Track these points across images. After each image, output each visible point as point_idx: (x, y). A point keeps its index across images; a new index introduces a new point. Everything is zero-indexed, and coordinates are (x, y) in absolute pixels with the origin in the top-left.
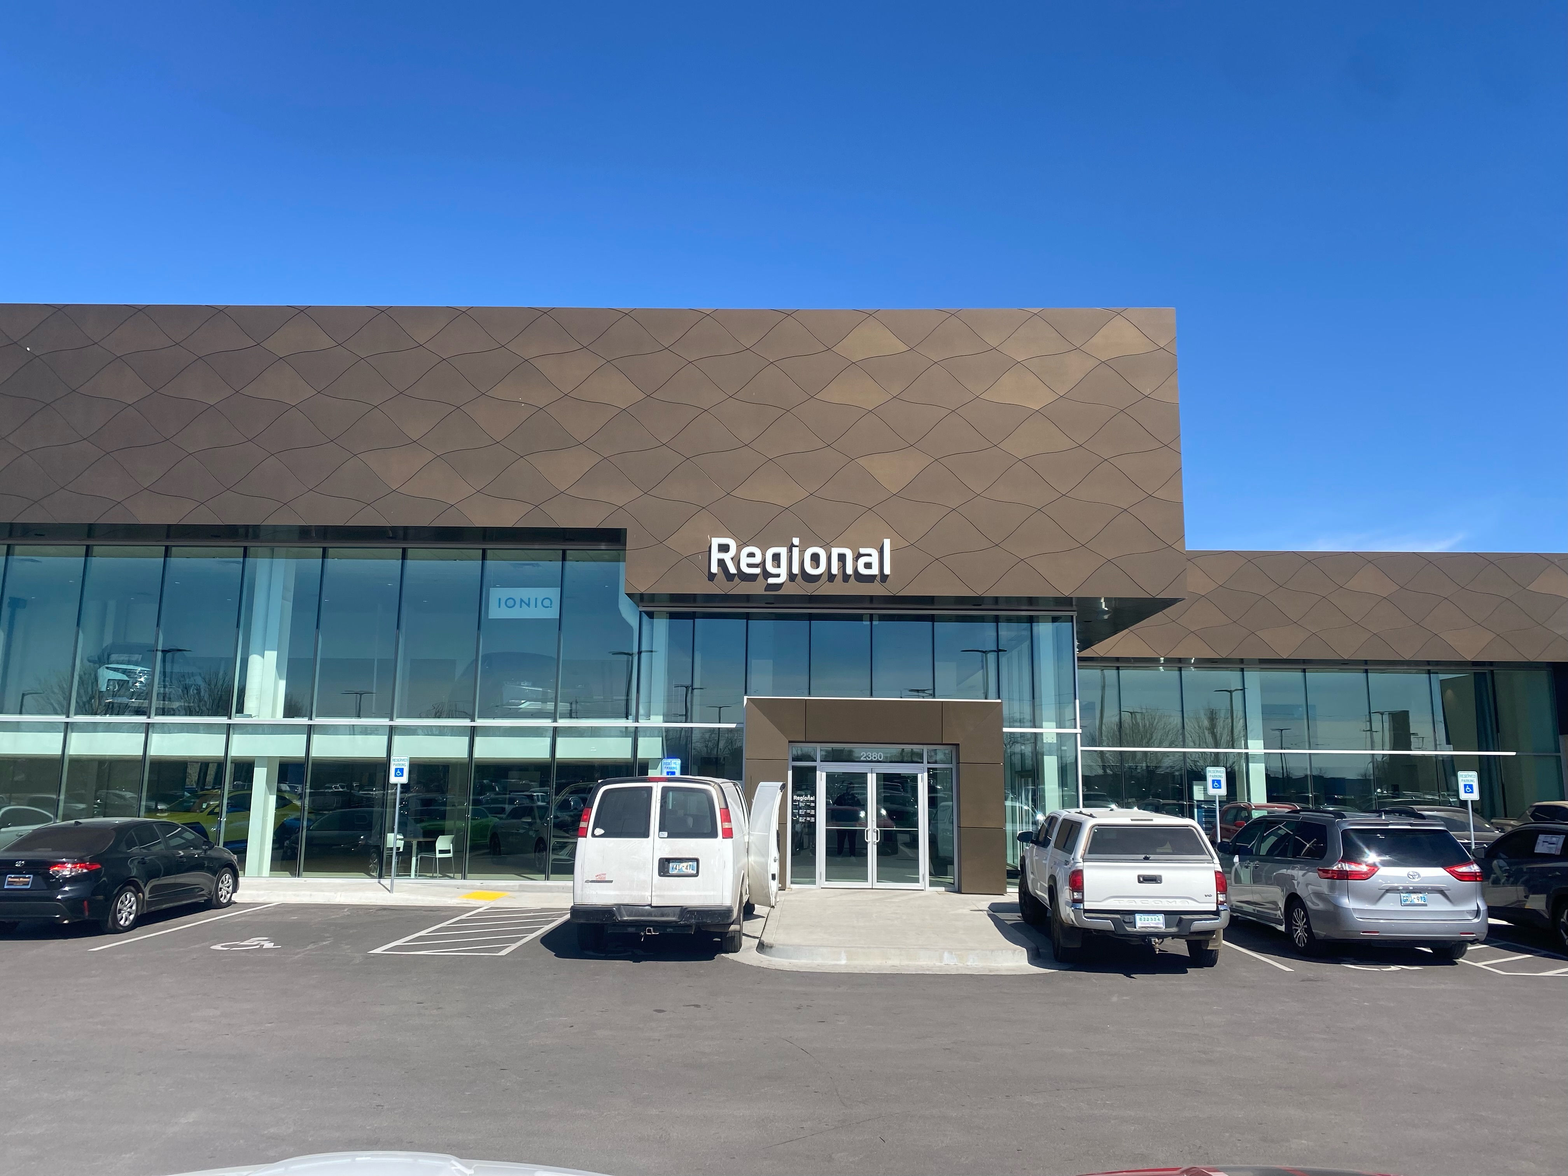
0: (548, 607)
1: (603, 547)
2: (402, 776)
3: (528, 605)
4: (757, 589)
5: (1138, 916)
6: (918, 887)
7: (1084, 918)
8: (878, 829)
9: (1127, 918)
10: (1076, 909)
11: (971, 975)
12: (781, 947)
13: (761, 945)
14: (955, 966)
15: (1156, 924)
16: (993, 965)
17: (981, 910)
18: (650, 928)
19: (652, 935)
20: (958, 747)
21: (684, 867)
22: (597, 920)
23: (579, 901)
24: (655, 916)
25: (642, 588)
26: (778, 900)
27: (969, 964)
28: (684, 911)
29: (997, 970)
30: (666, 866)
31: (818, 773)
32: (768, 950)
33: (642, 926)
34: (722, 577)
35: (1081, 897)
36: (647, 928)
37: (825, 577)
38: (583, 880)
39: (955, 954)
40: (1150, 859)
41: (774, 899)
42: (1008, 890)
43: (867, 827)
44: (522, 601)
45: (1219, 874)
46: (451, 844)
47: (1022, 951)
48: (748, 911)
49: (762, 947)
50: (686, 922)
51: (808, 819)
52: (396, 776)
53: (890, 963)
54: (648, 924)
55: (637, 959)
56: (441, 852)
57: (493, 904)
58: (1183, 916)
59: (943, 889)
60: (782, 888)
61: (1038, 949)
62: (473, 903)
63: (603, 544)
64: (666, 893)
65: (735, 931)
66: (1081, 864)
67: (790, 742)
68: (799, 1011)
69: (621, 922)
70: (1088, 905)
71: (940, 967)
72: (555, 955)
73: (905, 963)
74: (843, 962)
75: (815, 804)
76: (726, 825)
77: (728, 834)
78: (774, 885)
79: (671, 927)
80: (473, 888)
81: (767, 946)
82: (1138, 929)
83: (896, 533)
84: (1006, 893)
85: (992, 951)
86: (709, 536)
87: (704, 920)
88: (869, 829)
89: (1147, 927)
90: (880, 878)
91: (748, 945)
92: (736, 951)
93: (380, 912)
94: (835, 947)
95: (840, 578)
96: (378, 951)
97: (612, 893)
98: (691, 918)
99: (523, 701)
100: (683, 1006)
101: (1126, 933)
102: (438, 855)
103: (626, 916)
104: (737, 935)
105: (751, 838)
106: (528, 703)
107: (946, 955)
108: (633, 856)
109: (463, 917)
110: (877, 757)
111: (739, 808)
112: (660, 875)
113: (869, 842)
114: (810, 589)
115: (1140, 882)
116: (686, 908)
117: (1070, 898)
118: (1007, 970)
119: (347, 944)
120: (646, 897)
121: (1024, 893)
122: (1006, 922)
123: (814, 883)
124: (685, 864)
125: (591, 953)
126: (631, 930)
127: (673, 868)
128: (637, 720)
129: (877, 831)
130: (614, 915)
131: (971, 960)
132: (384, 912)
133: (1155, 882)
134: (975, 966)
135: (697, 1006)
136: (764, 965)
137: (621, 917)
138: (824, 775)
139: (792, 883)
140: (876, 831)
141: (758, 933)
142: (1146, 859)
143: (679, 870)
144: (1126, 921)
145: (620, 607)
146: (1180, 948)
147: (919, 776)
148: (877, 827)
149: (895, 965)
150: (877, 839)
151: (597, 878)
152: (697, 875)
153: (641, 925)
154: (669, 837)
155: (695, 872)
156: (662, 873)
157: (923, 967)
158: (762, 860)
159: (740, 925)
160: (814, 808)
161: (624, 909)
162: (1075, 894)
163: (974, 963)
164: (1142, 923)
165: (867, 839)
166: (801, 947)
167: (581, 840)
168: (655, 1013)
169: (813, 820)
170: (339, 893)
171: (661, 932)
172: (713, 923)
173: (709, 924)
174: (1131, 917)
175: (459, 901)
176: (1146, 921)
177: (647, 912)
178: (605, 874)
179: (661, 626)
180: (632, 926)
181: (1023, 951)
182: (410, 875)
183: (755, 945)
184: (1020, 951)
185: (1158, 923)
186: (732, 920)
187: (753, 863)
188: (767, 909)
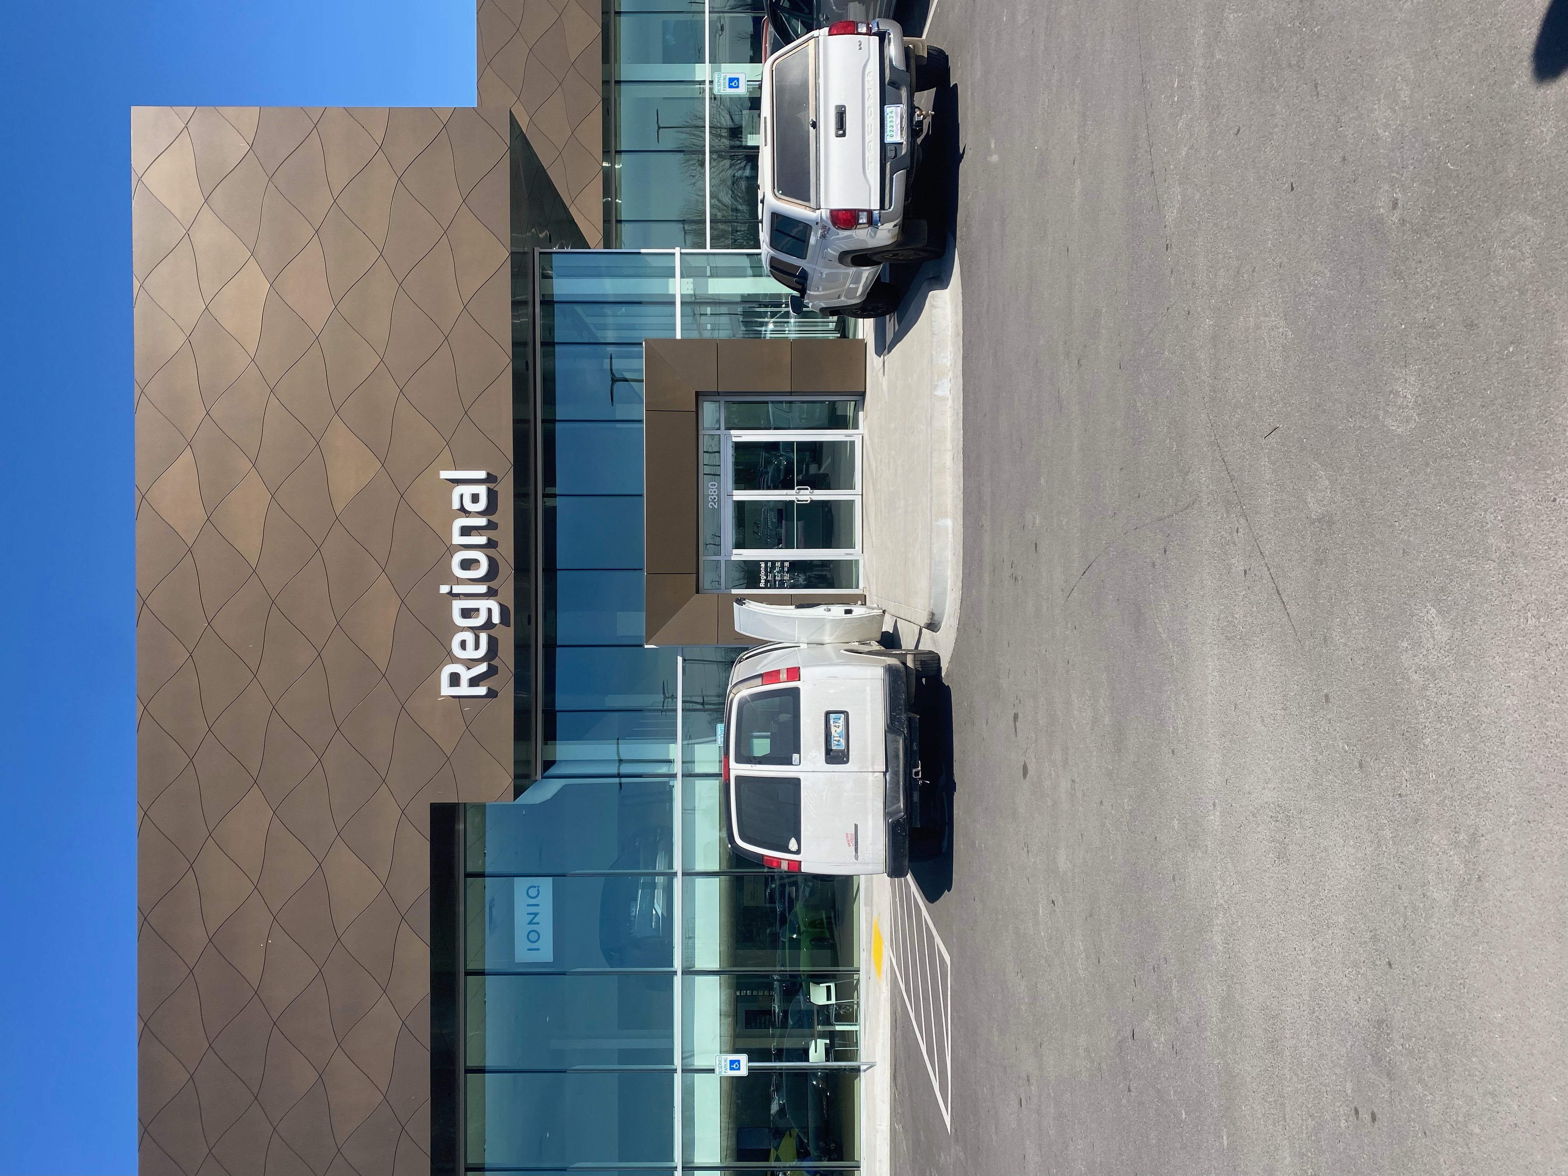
0: (538, 891)
1: (462, 827)
2: (739, 1061)
3: (536, 914)
4: (507, 638)
5: (888, 140)
6: (859, 442)
7: (891, 210)
8: (796, 488)
9: (890, 154)
10: (879, 221)
11: (965, 358)
12: (932, 602)
13: (929, 627)
14: (952, 381)
15: (897, 116)
16: (950, 333)
17: (884, 363)
18: (913, 773)
19: (921, 770)
20: (700, 394)
21: (837, 730)
22: (904, 843)
23: (881, 867)
24: (898, 766)
25: (507, 781)
26: (875, 606)
27: (949, 364)
28: (891, 728)
29: (957, 326)
30: (835, 754)
31: (733, 558)
32: (936, 618)
33: (911, 783)
34: (492, 682)
35: (865, 213)
36: (914, 776)
37: (492, 552)
38: (855, 863)
39: (938, 381)
40: (815, 120)
41: (875, 611)
42: (860, 336)
43: (793, 501)
44: (530, 923)
45: (832, 30)
46: (821, 985)
47: (932, 297)
48: (890, 641)
49: (933, 626)
50: (905, 726)
51: (786, 569)
52: (739, 1069)
53: (949, 462)
54: (908, 776)
55: (951, 787)
56: (829, 998)
57: (887, 943)
58: (887, 80)
59: (861, 414)
60: (862, 599)
61: (930, 279)
62: (886, 966)
63: (457, 827)
64: (869, 753)
65: (915, 661)
66: (823, 211)
67: (698, 592)
68: (1019, 578)
69: (906, 812)
70: (875, 205)
71: (953, 401)
72: (949, 891)
73: (949, 445)
74: (949, 522)
75: (770, 561)
76: (783, 676)
77: (794, 673)
78: (859, 611)
79: (912, 746)
80: (869, 961)
81: (932, 619)
82: (903, 140)
83: (431, 462)
84: (864, 340)
85: (933, 334)
86: (440, 699)
87: (902, 702)
88: (796, 498)
89: (901, 127)
90: (851, 486)
91: (929, 641)
92: (937, 658)
93: (898, 1087)
94: (931, 533)
95: (493, 534)
96: (947, 1119)
97: (870, 824)
98: (899, 720)
99: (654, 912)
100: (1016, 735)
101: (909, 154)
102: (833, 1001)
103: (899, 805)
104: (919, 657)
105: (802, 640)
106: (656, 906)
107: (939, 393)
108: (824, 797)
109: (903, 987)
110: (714, 490)
111: (766, 657)
112: (847, 762)
113: (810, 498)
114: (507, 570)
115: (844, 135)
116: (888, 726)
117: (866, 228)
118: (956, 313)
119: (940, 1156)
120: (874, 779)
121: (862, 311)
122: (896, 330)
123: (857, 561)
124: (833, 729)
125: (945, 843)
126: (916, 797)
127: (838, 744)
128: (674, 776)
129: (798, 489)
130: (898, 821)
131: (945, 360)
132: (899, 1081)
133: (844, 115)
134: (952, 355)
135: (1016, 717)
136: (955, 623)
137: (900, 812)
138: (735, 551)
139: (857, 587)
140: (797, 491)
141: (915, 628)
142: (814, 125)
143: (840, 737)
144: (893, 156)
145: (538, 802)
146: (925, 99)
147: (735, 439)
148: (793, 489)
149: (951, 457)
150: (807, 489)
151: (851, 844)
152: (846, 713)
153: (910, 785)
154: (798, 752)
155: (843, 715)
156: (845, 759)
157: (954, 421)
158: (828, 626)
159: (906, 654)
160: (774, 562)
161: (889, 808)
162: (861, 221)
163: (948, 358)
164: (896, 134)
165: (807, 501)
166: (932, 577)
167: (804, 869)
168: (1028, 779)
169: (787, 564)
170: (878, 1127)
171: (918, 757)
172: (905, 690)
173: (906, 696)
174: (888, 148)
175: (884, 984)
176: (894, 129)
177: (893, 778)
178: (847, 835)
179: (564, 750)
180: (911, 796)
181: (932, 295)
182: (856, 1031)
183: (930, 633)
184: (932, 300)
185: (896, 113)
186: (901, 665)
187: (832, 638)
188: (887, 616)
